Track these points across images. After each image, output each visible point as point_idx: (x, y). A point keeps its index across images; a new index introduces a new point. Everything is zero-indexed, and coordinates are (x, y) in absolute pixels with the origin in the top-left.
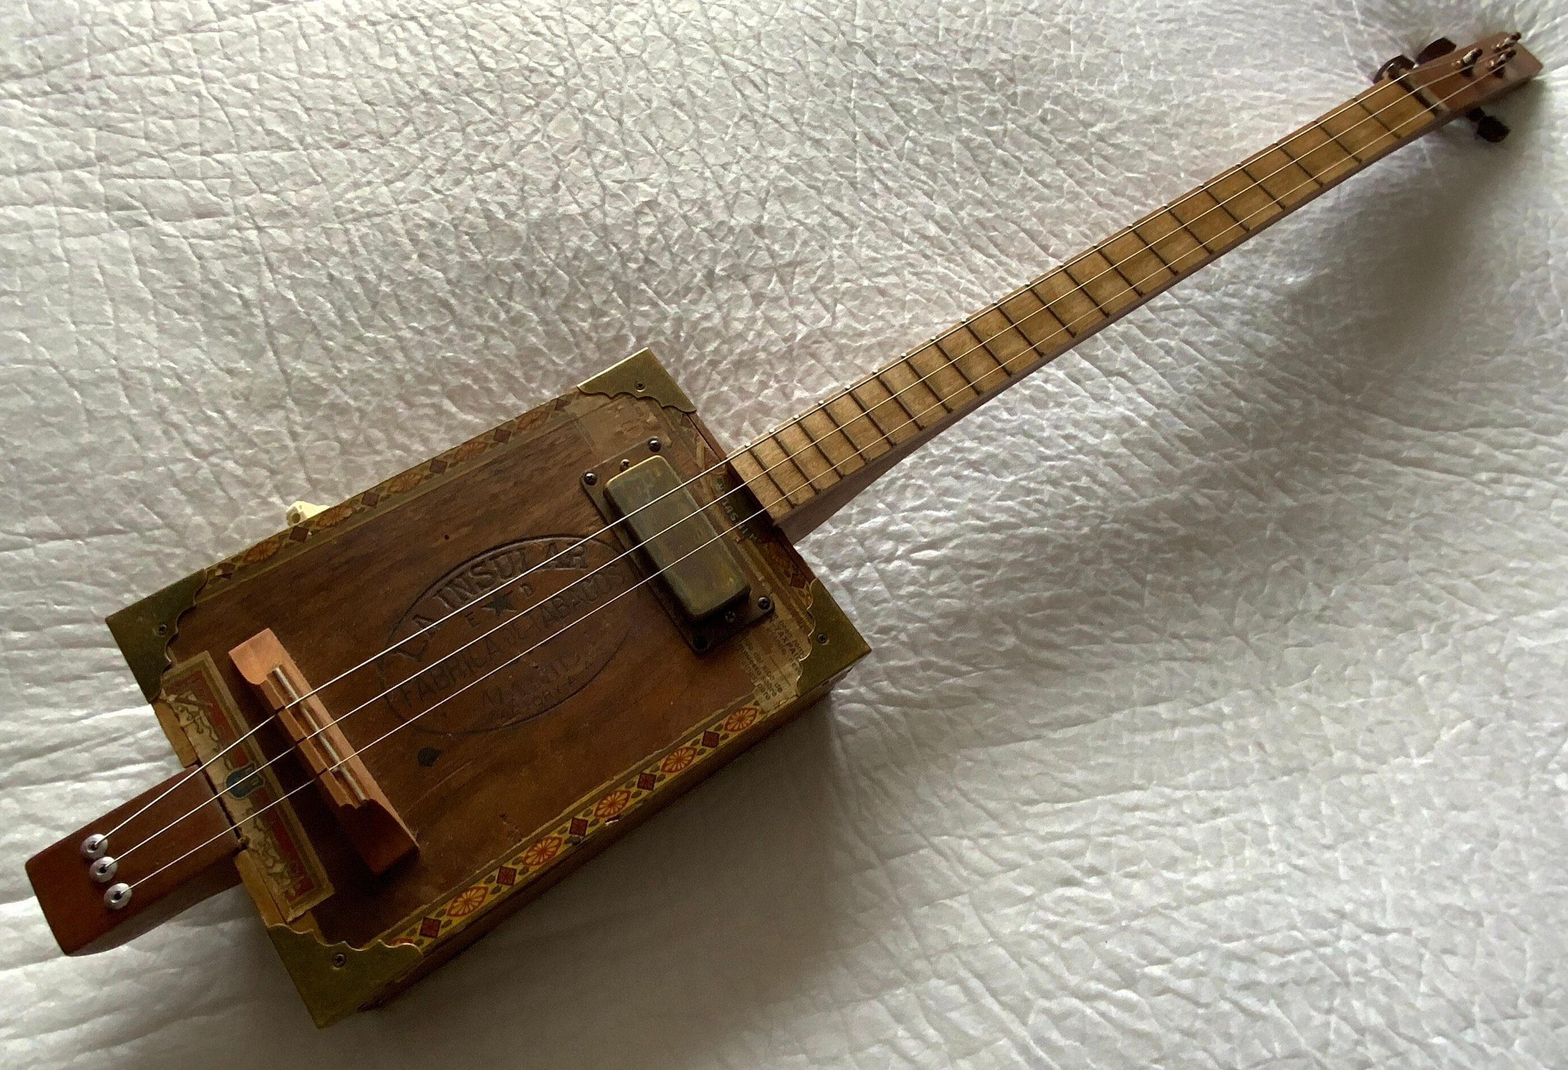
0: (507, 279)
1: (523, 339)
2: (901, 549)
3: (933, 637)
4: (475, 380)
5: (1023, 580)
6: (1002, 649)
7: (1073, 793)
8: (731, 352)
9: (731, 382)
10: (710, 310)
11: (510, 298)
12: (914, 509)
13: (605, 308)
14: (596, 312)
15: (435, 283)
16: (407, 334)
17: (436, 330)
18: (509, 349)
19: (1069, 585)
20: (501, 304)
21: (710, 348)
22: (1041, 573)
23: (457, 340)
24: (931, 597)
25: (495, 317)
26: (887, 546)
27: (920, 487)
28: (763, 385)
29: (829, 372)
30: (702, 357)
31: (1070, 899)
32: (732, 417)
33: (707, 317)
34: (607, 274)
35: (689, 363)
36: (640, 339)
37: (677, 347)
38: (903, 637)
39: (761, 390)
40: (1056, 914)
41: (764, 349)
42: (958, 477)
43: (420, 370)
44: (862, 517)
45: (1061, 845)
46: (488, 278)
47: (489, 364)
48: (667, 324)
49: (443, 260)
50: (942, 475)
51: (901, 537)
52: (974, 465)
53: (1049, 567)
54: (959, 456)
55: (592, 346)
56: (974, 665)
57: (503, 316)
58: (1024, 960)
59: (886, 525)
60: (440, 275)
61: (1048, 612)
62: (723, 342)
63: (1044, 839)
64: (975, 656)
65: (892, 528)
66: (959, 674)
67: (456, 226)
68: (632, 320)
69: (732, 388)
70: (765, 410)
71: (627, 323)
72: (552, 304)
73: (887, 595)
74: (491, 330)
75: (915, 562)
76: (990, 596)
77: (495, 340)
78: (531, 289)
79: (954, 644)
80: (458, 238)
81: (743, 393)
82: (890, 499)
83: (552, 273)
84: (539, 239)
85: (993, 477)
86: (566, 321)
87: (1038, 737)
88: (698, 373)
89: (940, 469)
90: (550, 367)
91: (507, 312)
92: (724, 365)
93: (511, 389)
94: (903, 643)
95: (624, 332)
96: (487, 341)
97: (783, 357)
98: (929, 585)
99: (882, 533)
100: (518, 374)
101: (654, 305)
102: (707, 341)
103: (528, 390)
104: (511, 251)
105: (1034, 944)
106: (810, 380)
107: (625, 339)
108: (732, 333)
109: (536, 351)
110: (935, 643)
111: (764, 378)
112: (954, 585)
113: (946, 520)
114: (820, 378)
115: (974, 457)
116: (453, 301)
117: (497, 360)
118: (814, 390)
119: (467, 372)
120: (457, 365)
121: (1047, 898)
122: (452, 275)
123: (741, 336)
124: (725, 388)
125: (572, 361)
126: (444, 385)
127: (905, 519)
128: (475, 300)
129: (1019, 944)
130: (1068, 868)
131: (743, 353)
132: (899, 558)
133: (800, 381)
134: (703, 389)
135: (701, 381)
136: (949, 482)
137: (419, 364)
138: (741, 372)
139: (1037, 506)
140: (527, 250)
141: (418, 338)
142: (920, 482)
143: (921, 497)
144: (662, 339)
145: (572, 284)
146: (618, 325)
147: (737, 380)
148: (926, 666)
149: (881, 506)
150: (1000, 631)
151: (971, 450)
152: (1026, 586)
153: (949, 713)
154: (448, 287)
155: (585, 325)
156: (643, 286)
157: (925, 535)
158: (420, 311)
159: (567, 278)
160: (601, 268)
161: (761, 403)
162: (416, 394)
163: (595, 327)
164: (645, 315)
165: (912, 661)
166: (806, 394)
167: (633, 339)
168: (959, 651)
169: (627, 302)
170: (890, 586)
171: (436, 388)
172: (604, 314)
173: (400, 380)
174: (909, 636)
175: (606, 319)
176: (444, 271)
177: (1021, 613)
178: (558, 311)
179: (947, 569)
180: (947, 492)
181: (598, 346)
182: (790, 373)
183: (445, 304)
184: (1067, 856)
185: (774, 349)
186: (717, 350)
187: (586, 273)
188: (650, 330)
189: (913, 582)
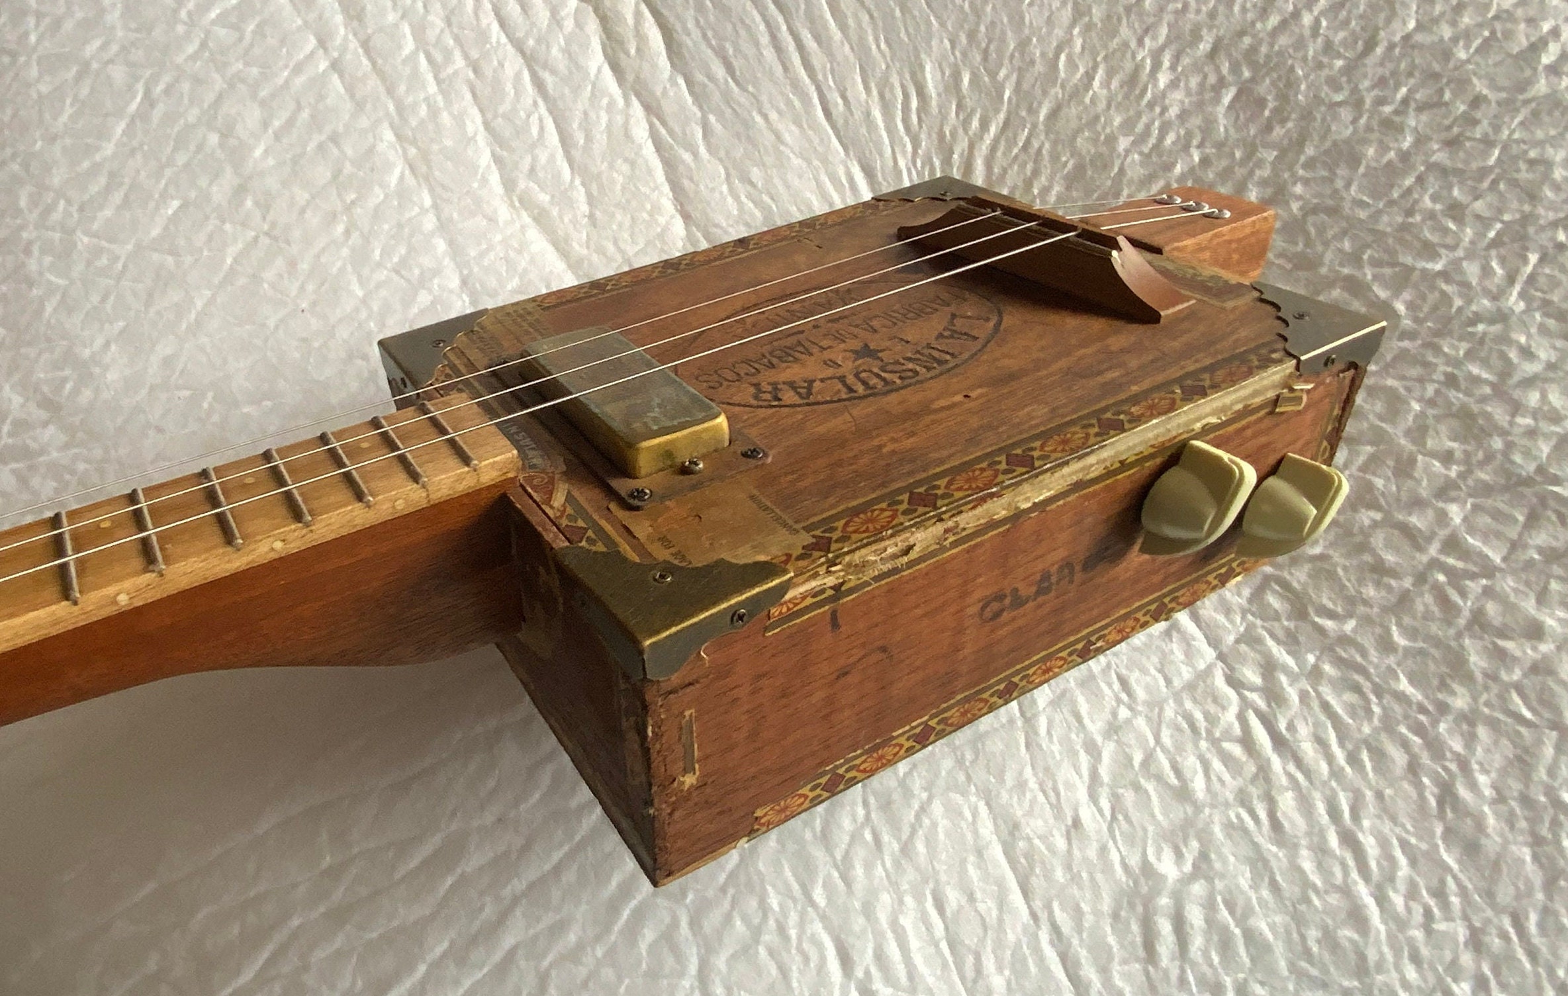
0: (1447, 96)
1: (1365, 142)
2: (1254, 697)
3: (1138, 758)
4: (1275, 111)
5: (1274, 887)
6: (1152, 858)
7: (970, 973)
8: (1483, 400)
9: (1431, 412)
10: (1543, 355)
11: (1420, 109)
12: (1326, 706)
13: (1469, 219)
14: (1456, 211)
15: (1396, 24)
16: (1307, 19)
17: (1328, 47)
18: (1343, 130)
19: (1293, 968)
20: (1405, 101)
21: (1475, 370)
22: (1299, 921)
23: (1326, 72)
24: (1197, 746)
25: (1380, 102)
26: (1252, 675)
27: (1369, 712)
28: (1447, 458)
29: (1515, 546)
30: (1457, 363)
31: (823, 959)
32: (1373, 427)
33: (1527, 353)
34: (1527, 208)
35: (1437, 350)
36: (1444, 275)
37: (1455, 325)
38: (1124, 713)
39: (1433, 454)
40: (800, 939)
41: (1509, 446)
42: (1413, 768)
43: (1264, 49)
44: (1280, 634)
45: (893, 950)
46: (1436, 76)
47: (1307, 115)
48: (1486, 302)
49: (1436, 21)
50: (1405, 745)
51: (1274, 695)
52: (1447, 794)
53: (1313, 934)
54: (1453, 767)
55: (1400, 219)
56: (1114, 817)
57: (1387, 109)
58: (731, 891)
59: (1286, 670)
60: (1412, 25)
61: (1237, 931)
62: (1493, 385)
63: (895, 924)
64: (1127, 818)
65: (1283, 679)
66: (1093, 797)
67: (1496, 17)
68: (1470, 255)
69: (1422, 415)
70: (1405, 468)
71: (1460, 253)
72: (1440, 156)
73: (1177, 683)
74: (1358, 104)
75: (1242, 718)
76: (1229, 836)
77: (1346, 114)
78: (1449, 128)
79: (1137, 788)
80: (1480, 26)
81: (1419, 433)
82: (1327, 668)
83: (1488, 143)
84: (1535, 114)
85: (1439, 830)
86: (1420, 179)
87: (1034, 916)
88: (1426, 365)
89: (1416, 740)
90: (1339, 184)
91: (1396, 112)
92: (1456, 397)
93: (1283, 153)
94: (1114, 714)
95: (1443, 251)
96: (1339, 104)
97: (1508, 474)
98: (1215, 743)
99: (1269, 668)
100: (1310, 151)
101: (1511, 279)
102: (1485, 363)
103: (1291, 168)
104: (1493, 85)
105: (754, 903)
106: (1484, 520)
107: (1433, 255)
108: (1517, 394)
109: (1355, 160)
110: (1130, 759)
111: (1458, 454)
112: (1227, 777)
113: (1330, 758)
114: (1498, 535)
115: (1463, 792)
116: (1379, 50)
117: (1317, 124)
118: (1472, 530)
119: (1283, 98)
120: (1289, 85)
121: (818, 927)
122: (1419, 38)
123: (1516, 408)
124: (1416, 407)
125: (1361, 204)
126: (1253, 80)
127: (1304, 696)
128: (1394, 73)
129: (750, 885)
130: (865, 959)
131: (1488, 417)
132: (1242, 698)
133: (1476, 507)
134: (1403, 378)
135: (1415, 372)
136: (1399, 758)
137: (1272, 45)
138: (1454, 423)
139: (1418, 910)
140: (1508, 106)
141: (1307, 33)
142: (1377, 710)
143: (1353, 713)
144: (1458, 302)
145: (1484, 172)
146: (1449, 240)
147: (1438, 418)
148: (1093, 750)
149: (1311, 659)
150: (1179, 856)
151: (1473, 786)
152: (1265, 893)
153: (1033, 784)
154: (1397, 38)
155: (1427, 202)
156: (1533, 258)
157: (1291, 727)
158: (1346, 22)
159: (1492, 161)
160: (1533, 196)
161: (1412, 461)
162: (1229, 55)
163: (1431, 215)
164: (1486, 271)
165: (1095, 728)
166: (1457, 520)
167: (1439, 266)
168: (1129, 796)
169: (1496, 243)
170: (1190, 687)
171: (1247, 74)
172: (1460, 220)
173: (1242, 33)
174: (1128, 721)
175: (1452, 226)
176: (1420, 27)
177: (1219, 885)
178: (1431, 167)
179: (1251, 768)
180: (1378, 755)
181: (1404, 228)
182: (1486, 490)
183: (1370, 46)
184: (880, 957)
185: (1518, 458)
186: (1477, 380)
187: (1514, 183)
188: (1465, 285)
189: (1211, 720)
